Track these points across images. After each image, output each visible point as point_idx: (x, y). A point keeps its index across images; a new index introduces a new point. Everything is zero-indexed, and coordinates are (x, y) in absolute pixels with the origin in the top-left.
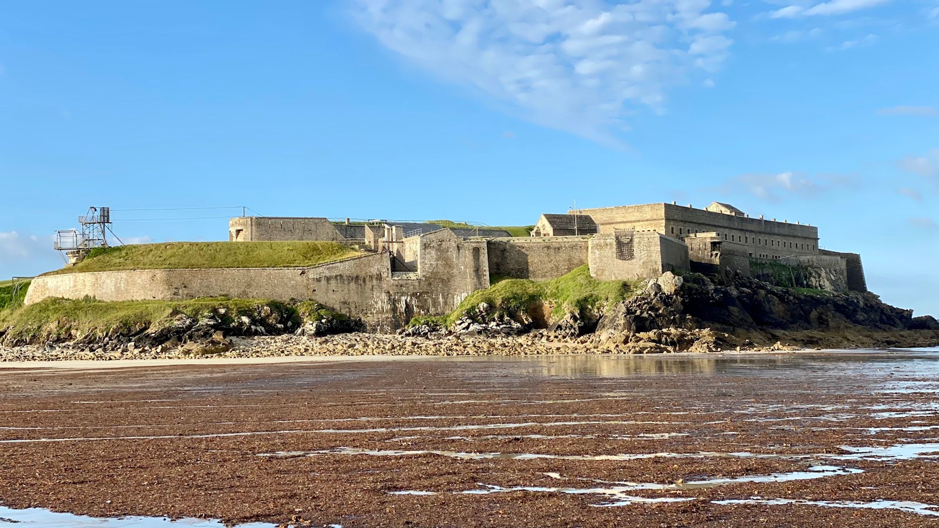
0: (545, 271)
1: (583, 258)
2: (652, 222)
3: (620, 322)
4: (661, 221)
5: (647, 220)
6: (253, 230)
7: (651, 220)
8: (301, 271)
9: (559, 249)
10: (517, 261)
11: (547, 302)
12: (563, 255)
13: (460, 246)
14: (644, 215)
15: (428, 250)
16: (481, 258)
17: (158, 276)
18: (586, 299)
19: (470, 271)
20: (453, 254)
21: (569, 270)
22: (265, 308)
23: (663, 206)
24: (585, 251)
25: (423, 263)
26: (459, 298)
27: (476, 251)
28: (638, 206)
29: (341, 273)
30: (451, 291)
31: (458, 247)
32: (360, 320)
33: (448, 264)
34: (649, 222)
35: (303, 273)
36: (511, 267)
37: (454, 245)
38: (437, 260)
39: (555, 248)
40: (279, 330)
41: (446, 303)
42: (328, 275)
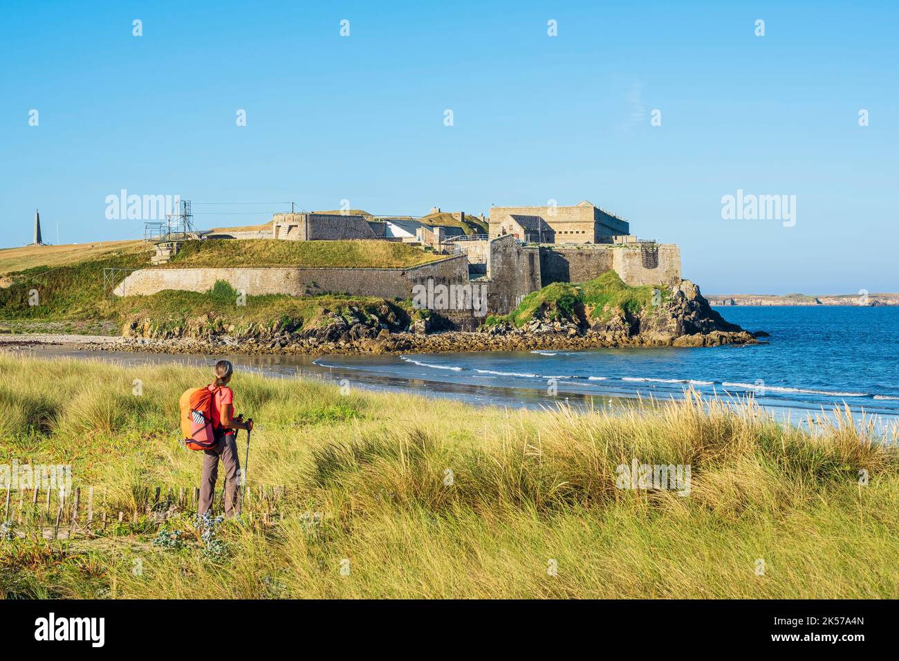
0: (578, 275)
1: (609, 265)
2: (582, 224)
3: (672, 325)
4: (591, 223)
5: (576, 222)
6: (308, 227)
7: (581, 222)
8: (401, 272)
9: (590, 255)
10: (556, 266)
11: (587, 305)
12: (592, 262)
13: (520, 251)
14: (574, 217)
15: (496, 255)
16: (535, 262)
17: (292, 274)
18: (627, 304)
19: (527, 274)
20: (514, 258)
21: (598, 275)
22: (384, 306)
23: (593, 210)
24: (610, 258)
25: (492, 266)
26: (519, 299)
27: (531, 256)
28: (566, 208)
29: (431, 274)
30: (514, 293)
31: (518, 252)
32: (447, 318)
33: (512, 269)
34: (578, 224)
35: (403, 274)
36: (552, 271)
37: (515, 250)
38: (503, 264)
39: (587, 255)
40: (397, 326)
41: (509, 304)
42: (422, 276)
